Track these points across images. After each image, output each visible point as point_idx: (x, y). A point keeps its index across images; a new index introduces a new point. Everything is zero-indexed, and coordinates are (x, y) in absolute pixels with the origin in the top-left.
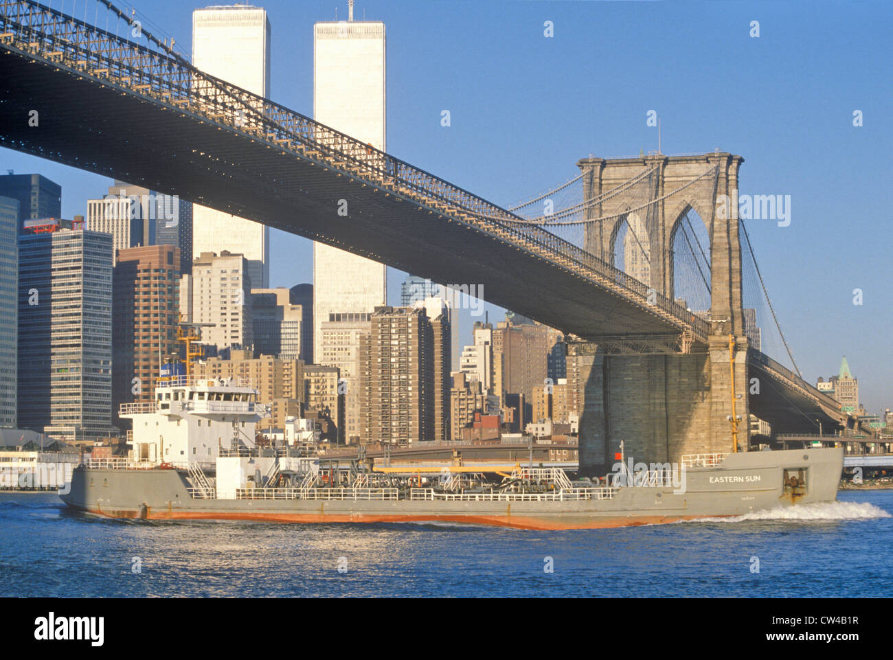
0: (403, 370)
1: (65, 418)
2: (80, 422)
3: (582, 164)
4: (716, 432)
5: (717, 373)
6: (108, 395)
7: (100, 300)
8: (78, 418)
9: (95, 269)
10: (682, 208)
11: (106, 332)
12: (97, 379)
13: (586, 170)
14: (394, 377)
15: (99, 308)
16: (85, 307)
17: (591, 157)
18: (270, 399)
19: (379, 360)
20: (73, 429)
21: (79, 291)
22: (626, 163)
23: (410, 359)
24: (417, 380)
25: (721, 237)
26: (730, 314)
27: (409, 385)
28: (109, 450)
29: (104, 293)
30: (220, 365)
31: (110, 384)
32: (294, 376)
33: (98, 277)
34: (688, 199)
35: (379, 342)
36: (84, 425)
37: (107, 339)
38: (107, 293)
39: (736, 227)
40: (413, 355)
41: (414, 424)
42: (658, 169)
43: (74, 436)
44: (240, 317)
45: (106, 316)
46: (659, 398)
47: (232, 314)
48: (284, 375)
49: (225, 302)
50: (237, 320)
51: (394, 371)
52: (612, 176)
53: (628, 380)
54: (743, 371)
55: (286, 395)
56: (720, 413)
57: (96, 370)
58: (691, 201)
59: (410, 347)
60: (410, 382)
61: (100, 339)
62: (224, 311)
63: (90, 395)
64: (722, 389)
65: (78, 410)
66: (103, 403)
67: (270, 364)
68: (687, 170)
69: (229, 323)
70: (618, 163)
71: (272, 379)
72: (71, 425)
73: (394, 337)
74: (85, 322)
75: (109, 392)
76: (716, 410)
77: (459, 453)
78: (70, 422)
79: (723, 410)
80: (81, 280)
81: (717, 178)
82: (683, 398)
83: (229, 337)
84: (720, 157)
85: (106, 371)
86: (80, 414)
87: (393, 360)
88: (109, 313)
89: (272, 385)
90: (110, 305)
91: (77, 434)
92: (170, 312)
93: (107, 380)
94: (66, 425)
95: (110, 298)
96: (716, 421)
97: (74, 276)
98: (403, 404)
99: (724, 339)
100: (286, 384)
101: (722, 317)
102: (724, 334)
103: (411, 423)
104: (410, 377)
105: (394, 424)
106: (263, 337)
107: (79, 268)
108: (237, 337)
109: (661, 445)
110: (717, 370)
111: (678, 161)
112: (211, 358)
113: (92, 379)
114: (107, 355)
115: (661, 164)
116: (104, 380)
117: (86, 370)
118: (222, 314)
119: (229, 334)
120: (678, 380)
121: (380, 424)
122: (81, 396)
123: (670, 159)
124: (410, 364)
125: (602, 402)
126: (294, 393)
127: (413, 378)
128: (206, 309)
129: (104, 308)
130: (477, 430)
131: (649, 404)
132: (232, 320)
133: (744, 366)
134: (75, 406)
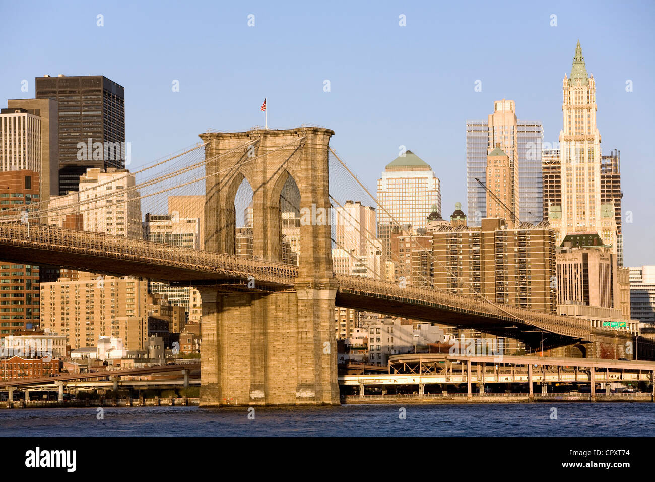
4: (301, 357)
5: (302, 308)
10: (281, 172)
18: (113, 317)
25: (308, 197)
26: (312, 259)
34: (284, 165)
42: (260, 140)
46: (258, 329)
52: (228, 147)
53: (236, 314)
54: (327, 306)
56: (304, 341)
58: (287, 167)
64: (305, 321)
68: (284, 141)
70: (231, 137)
76: (302, 338)
79: (307, 338)
82: (278, 329)
84: (306, 131)
96: (301, 348)
99: (307, 280)
101: (306, 263)
102: (308, 276)
109: (259, 367)
110: (302, 306)
111: (277, 134)
115: (262, 137)
120: (274, 314)
123: (269, 132)
125: (215, 332)
126: (137, 312)
133: (327, 302)
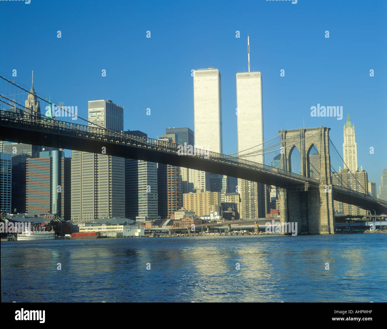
0: (253, 195)
1: (142, 214)
2: (147, 215)
3: (279, 132)
6: (156, 206)
7: (153, 174)
8: (146, 213)
9: (151, 164)
10: (311, 145)
11: (156, 185)
12: (153, 201)
13: (281, 134)
14: (249, 197)
15: (153, 177)
16: (148, 177)
17: (281, 130)
18: (209, 205)
19: (245, 192)
20: (144, 217)
21: (146, 172)
22: (293, 131)
23: (255, 191)
24: (257, 198)
25: (323, 154)
26: (325, 177)
27: (254, 200)
28: (151, 224)
29: (154, 172)
30: (193, 195)
31: (157, 202)
32: (217, 198)
33: (152, 167)
34: (312, 142)
35: (244, 186)
36: (148, 216)
37: (156, 187)
38: (156, 172)
39: (328, 150)
40: (256, 189)
41: (257, 212)
42: (303, 132)
43: (145, 220)
44: (205, 178)
45: (156, 180)
46: (304, 205)
47: (202, 177)
48: (214, 197)
49: (199, 173)
50: (204, 179)
51: (249, 195)
52: (289, 136)
53: (295, 199)
54: (331, 195)
55: (215, 204)
56: (323, 209)
57: (153, 198)
59: (255, 187)
60: (255, 199)
61: (153, 187)
62: (199, 176)
63: (150, 206)
64: (323, 201)
65: (146, 211)
66: (155, 208)
67: (209, 194)
68: (312, 133)
69: (201, 180)
70: (290, 131)
71: (210, 199)
72: (144, 216)
73: (249, 184)
74: (148, 182)
75: (157, 204)
77: (257, 222)
78: (143, 215)
80: (146, 168)
81: (321, 135)
82: (312, 204)
83: (201, 185)
84: (321, 128)
85: (156, 198)
86: (147, 212)
87: (249, 191)
88: (156, 178)
89: (210, 201)
90: (157, 176)
91: (146, 219)
92: (177, 177)
93: (156, 201)
94: (142, 216)
95: (156, 173)
96: (322, 211)
97: (144, 167)
98: (253, 206)
99: (324, 185)
100: (215, 200)
101: (323, 179)
102: (324, 184)
103: (255, 212)
104: (255, 197)
105: (250, 213)
106: (214, 184)
107: (146, 164)
108: (204, 184)
109: (305, 219)
110: (322, 195)
111: (309, 130)
112: (190, 192)
113: (151, 200)
114: (156, 192)
115: (303, 131)
116: (155, 200)
117: (148, 198)
118: (199, 177)
119: (201, 184)
120: (310, 199)
121: (245, 213)
122: (147, 206)
123: (306, 129)
124: (255, 193)
126: (217, 203)
127: (256, 197)
128: (193, 175)
129: (155, 177)
130: (271, 214)
131: (301, 206)
132: (202, 179)
133: (331, 194)
134: (145, 210)
